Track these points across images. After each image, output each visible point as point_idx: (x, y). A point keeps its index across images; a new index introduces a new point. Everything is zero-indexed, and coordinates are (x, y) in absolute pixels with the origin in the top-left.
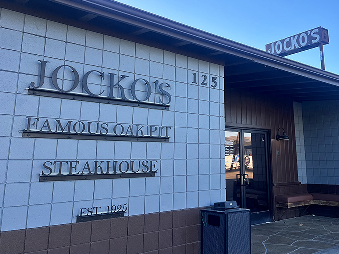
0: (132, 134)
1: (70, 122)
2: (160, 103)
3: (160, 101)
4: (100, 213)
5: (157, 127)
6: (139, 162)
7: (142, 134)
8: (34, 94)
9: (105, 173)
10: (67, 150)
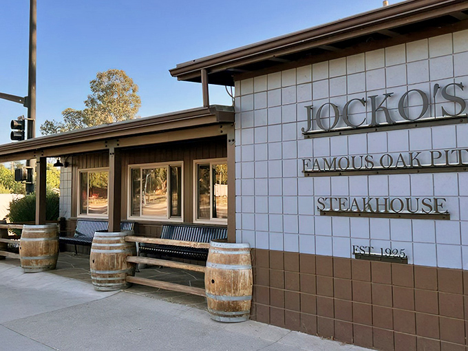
0: (405, 165)
1: (335, 159)
2: (446, 116)
3: (444, 113)
4: (374, 254)
5: (442, 151)
6: (417, 199)
7: (419, 164)
8: (309, 137)
9: (375, 211)
10: (339, 186)
